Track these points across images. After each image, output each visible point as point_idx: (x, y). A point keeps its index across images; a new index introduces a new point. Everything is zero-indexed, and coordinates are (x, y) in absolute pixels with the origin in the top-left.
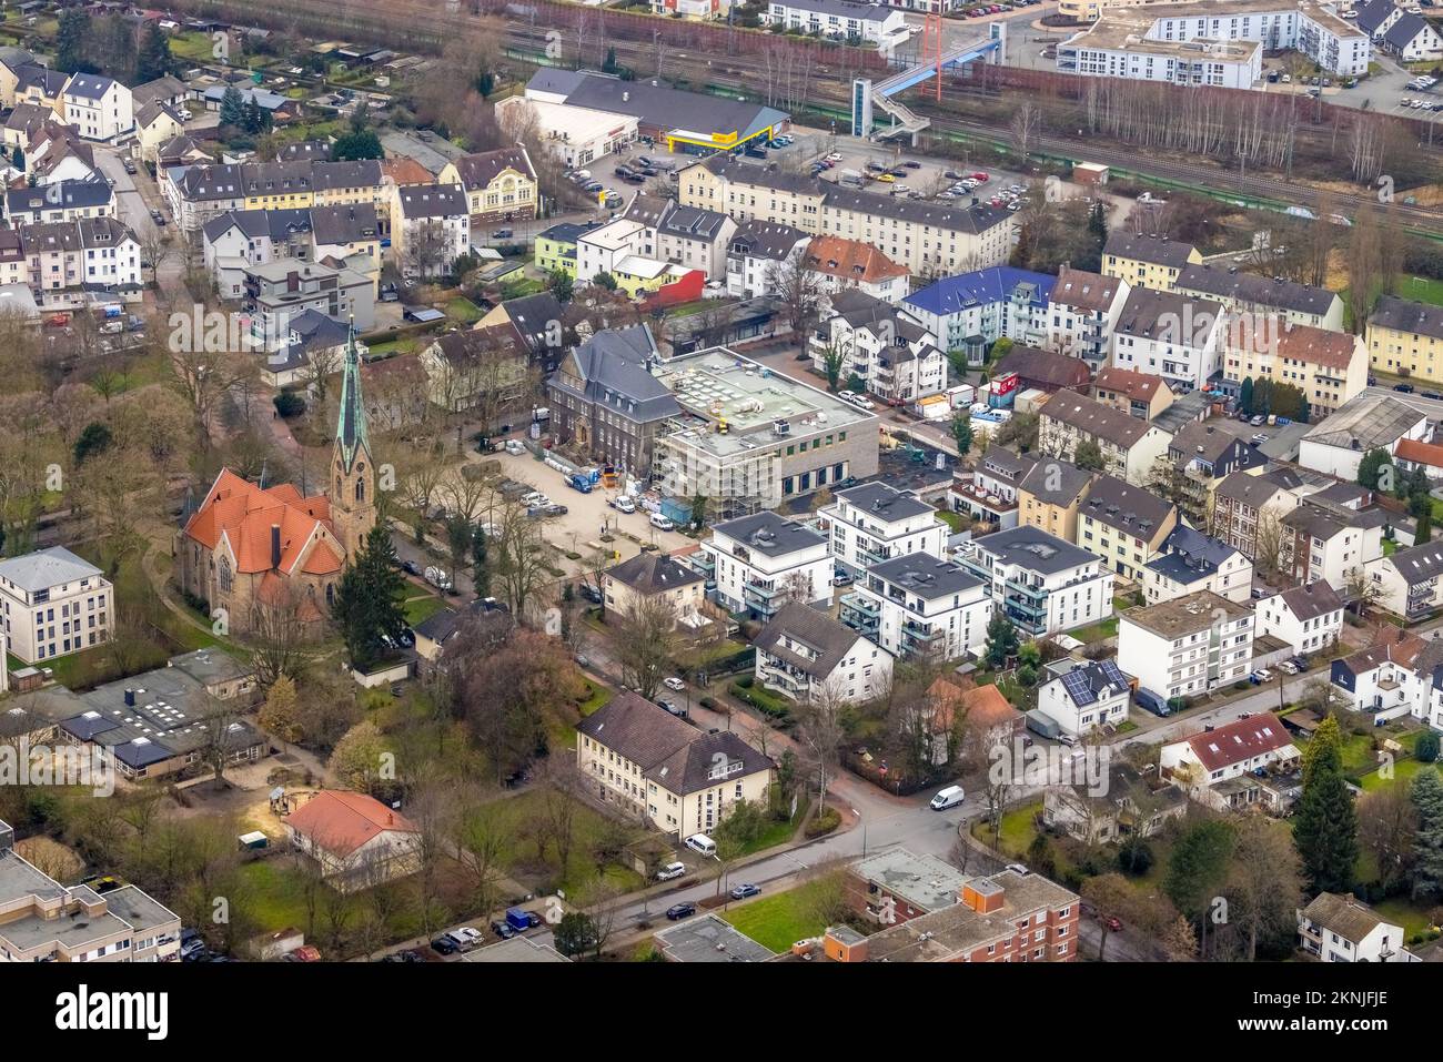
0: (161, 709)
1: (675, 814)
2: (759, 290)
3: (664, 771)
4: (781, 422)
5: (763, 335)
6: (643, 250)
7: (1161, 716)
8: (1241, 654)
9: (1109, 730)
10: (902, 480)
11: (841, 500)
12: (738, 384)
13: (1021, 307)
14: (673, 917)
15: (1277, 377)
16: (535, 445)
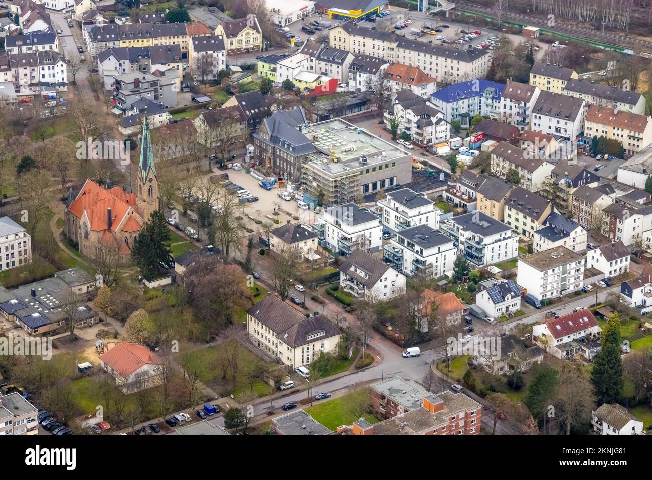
0: (48, 299)
1: (291, 356)
2: (363, 89)
3: (286, 335)
4: (363, 157)
5: (363, 111)
6: (309, 68)
7: (537, 308)
8: (578, 278)
9: (510, 315)
10: (423, 185)
11: (388, 197)
12: (345, 137)
13: (488, 99)
14: (286, 409)
15: (610, 136)
16: (246, 165)
